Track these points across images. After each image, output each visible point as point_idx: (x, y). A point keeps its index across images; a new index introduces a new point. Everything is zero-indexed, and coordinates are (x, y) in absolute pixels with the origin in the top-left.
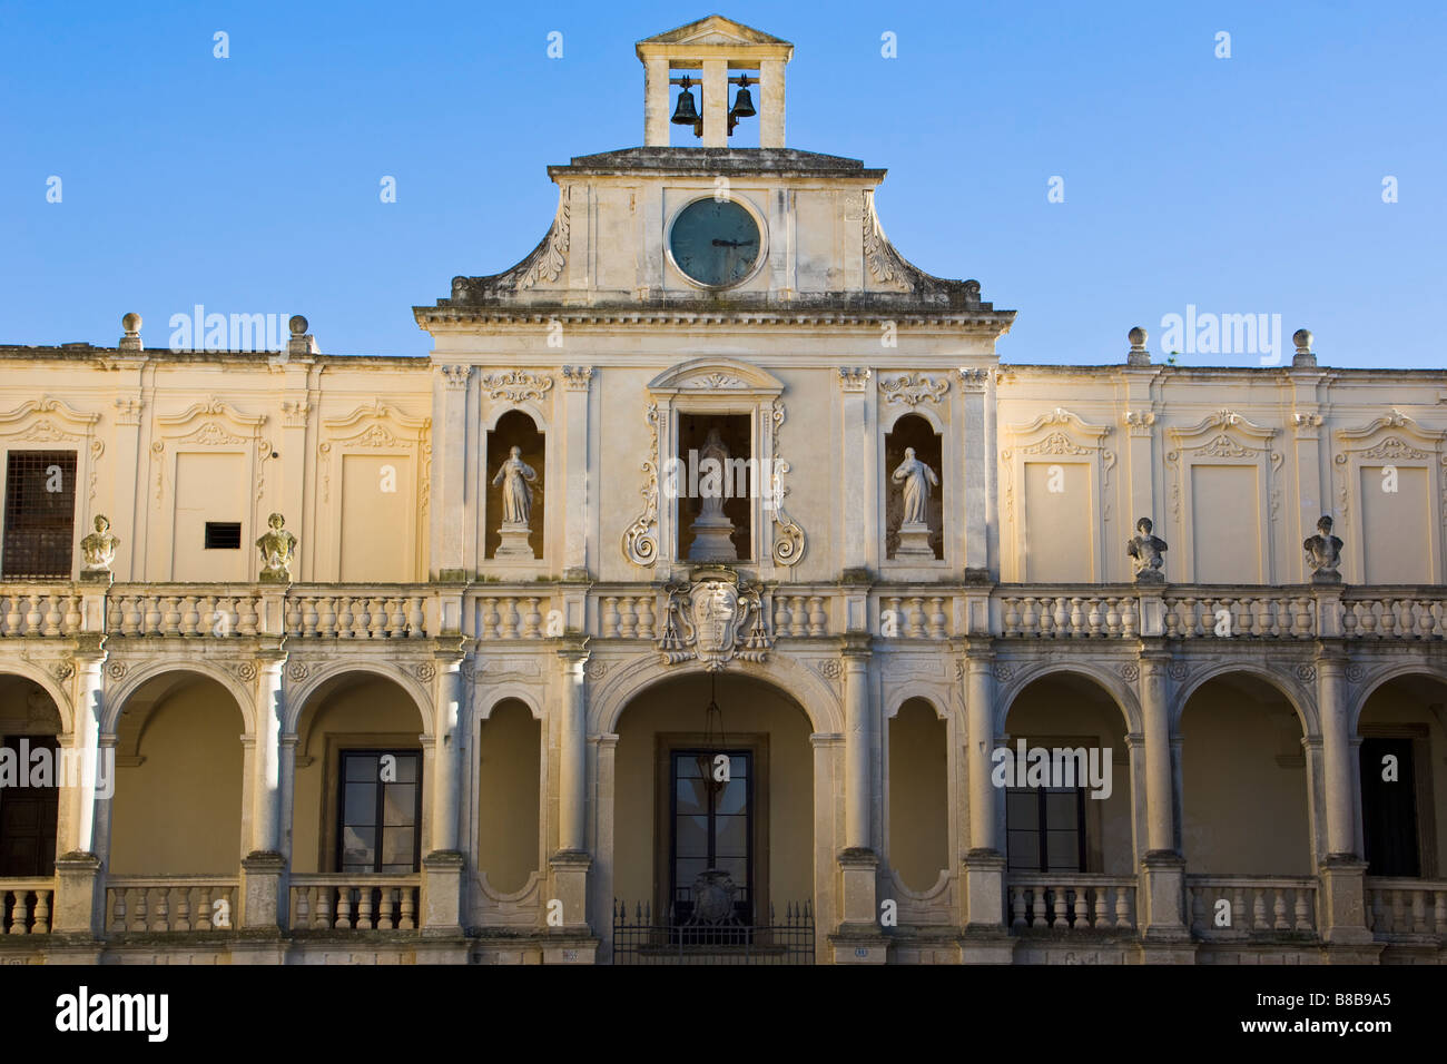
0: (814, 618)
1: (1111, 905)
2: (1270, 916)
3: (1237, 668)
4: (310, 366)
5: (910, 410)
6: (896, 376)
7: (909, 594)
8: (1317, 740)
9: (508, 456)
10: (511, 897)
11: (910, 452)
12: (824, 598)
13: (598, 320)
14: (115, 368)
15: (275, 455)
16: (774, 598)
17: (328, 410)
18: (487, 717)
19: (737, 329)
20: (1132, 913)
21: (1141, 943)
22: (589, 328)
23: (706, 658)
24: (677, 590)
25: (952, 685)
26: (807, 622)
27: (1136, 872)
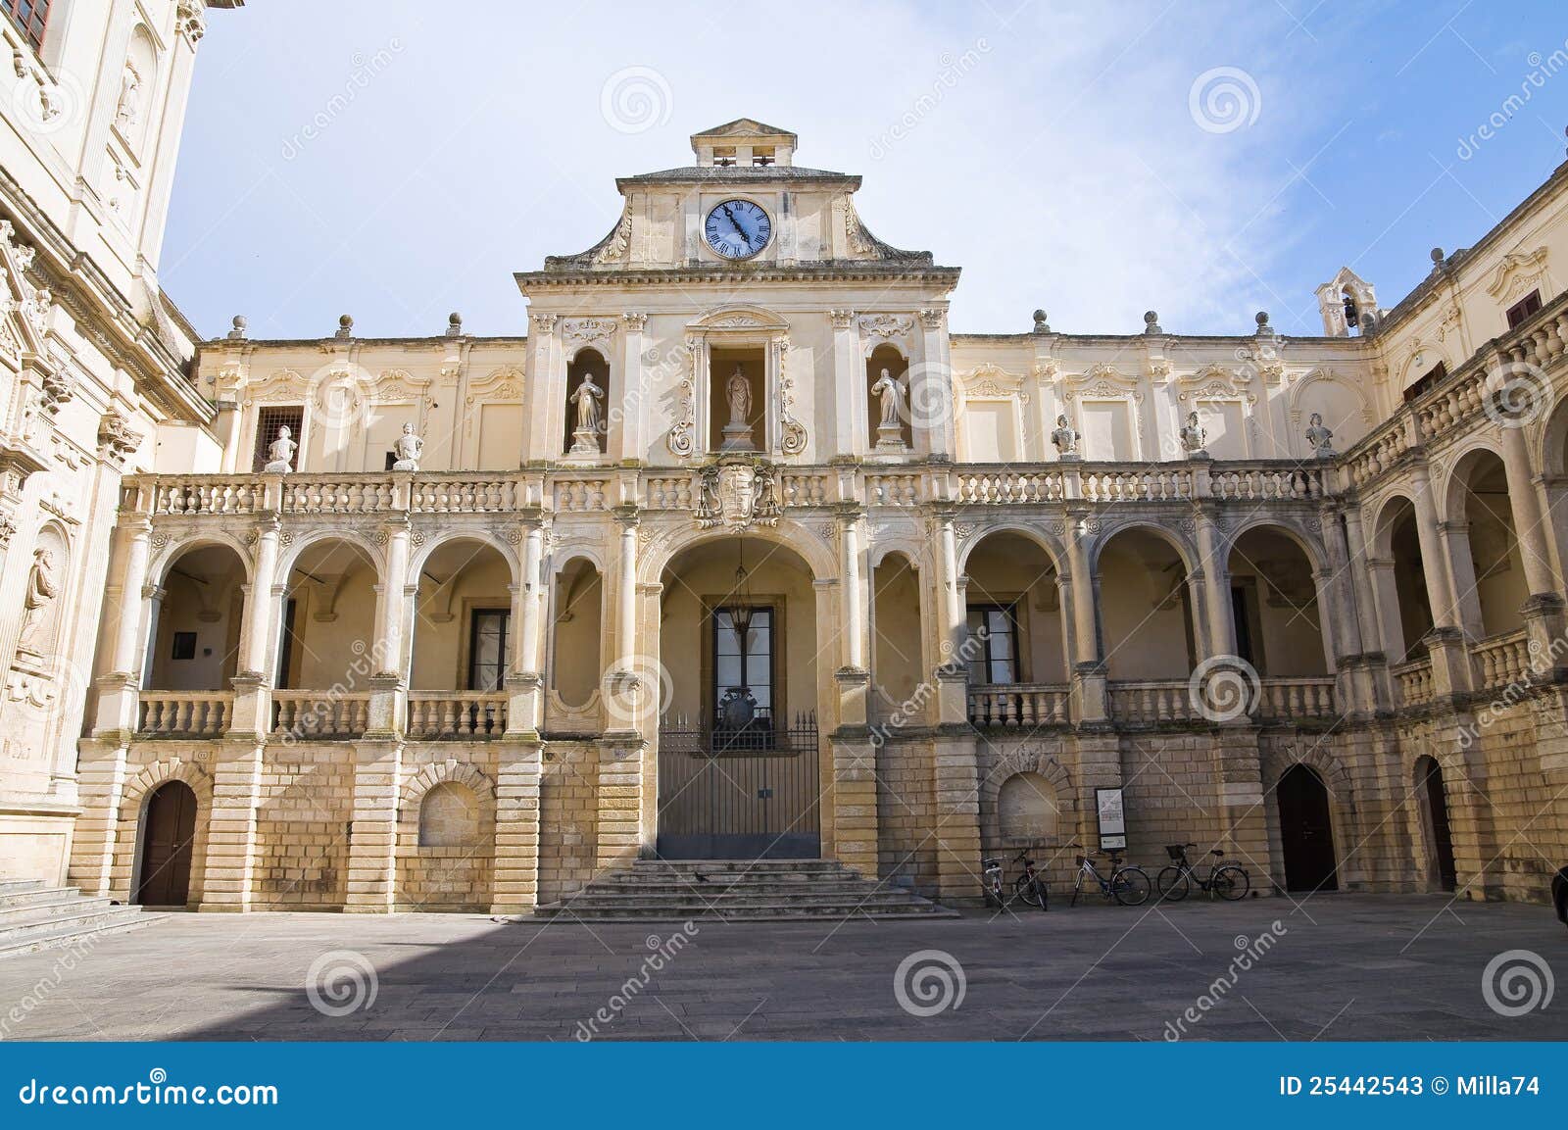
0: (815, 493)
1: (1050, 707)
2: (1171, 710)
3: (1138, 524)
4: (462, 345)
5: (885, 341)
6: (872, 317)
7: (888, 473)
8: (1200, 575)
9: (583, 381)
10: (576, 709)
11: (885, 371)
12: (822, 477)
13: (650, 281)
14: (333, 351)
15: (436, 406)
16: (783, 478)
17: (474, 374)
18: (560, 571)
19: (753, 285)
20: (1066, 714)
21: (1077, 734)
22: (644, 287)
23: (730, 523)
24: (709, 475)
25: (922, 541)
26: (809, 496)
27: (1068, 680)
